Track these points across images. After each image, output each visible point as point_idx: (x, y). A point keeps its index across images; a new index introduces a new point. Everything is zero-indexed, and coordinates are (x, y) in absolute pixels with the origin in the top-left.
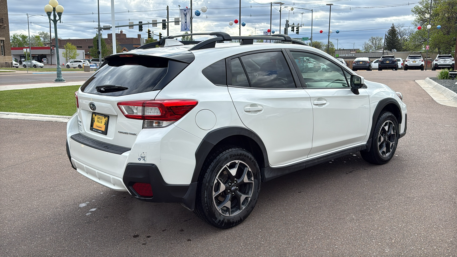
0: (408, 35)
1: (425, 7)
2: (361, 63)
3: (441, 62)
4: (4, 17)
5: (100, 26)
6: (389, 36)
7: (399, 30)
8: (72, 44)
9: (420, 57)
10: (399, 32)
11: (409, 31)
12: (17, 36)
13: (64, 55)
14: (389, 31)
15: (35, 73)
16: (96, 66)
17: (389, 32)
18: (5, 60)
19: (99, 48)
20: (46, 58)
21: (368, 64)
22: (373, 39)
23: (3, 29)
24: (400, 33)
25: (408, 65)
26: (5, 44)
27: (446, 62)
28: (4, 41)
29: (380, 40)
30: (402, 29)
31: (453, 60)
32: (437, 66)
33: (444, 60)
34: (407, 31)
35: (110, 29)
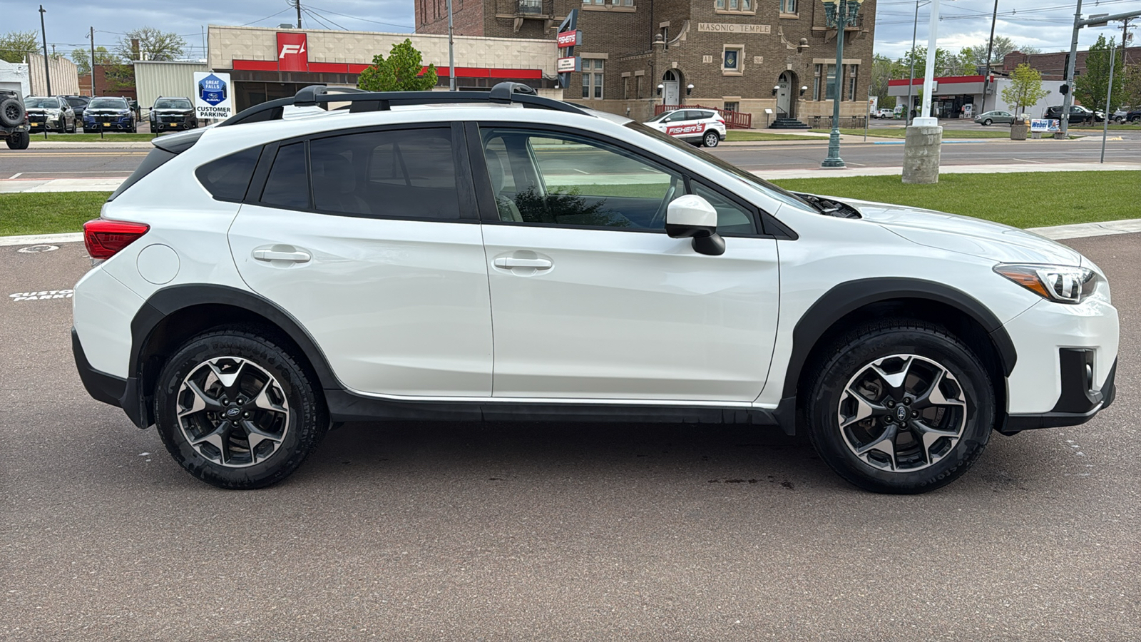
4: (866, 12)
5: (1081, 17)
8: (1031, 67)
12: (920, 52)
13: (1005, 95)
15: (881, 143)
16: (1049, 126)
18: (854, 111)
19: (1069, 76)
20: (972, 103)
23: (859, 38)
26: (859, 73)
28: (859, 68)
35: (1106, 22)
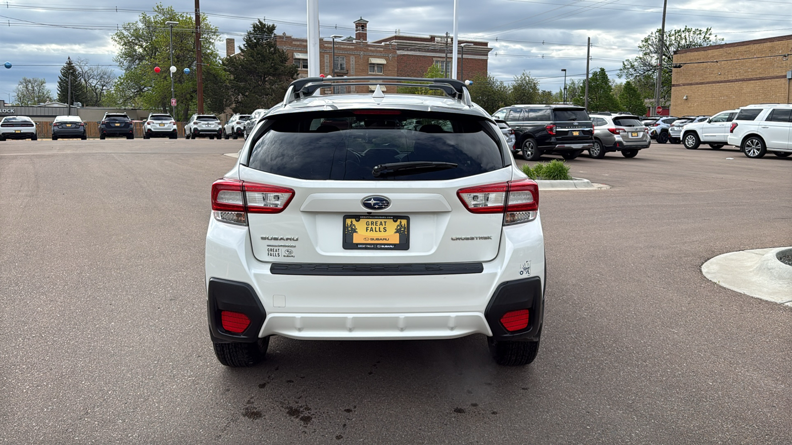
0: (97, 79)
1: (133, 35)
2: (68, 125)
3: (203, 126)
6: (65, 78)
7: (80, 70)
9: (169, 118)
10: (81, 73)
11: (99, 73)
14: (63, 69)
17: (63, 71)
21: (82, 127)
22: (27, 82)
24: (83, 75)
25: (153, 130)
27: (210, 126)
29: (42, 85)
30: (86, 68)
31: (219, 124)
32: (198, 132)
33: (206, 122)
34: (95, 72)
